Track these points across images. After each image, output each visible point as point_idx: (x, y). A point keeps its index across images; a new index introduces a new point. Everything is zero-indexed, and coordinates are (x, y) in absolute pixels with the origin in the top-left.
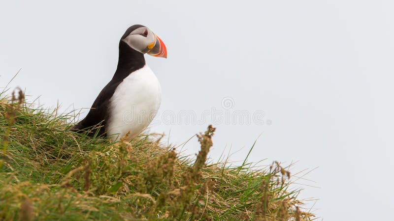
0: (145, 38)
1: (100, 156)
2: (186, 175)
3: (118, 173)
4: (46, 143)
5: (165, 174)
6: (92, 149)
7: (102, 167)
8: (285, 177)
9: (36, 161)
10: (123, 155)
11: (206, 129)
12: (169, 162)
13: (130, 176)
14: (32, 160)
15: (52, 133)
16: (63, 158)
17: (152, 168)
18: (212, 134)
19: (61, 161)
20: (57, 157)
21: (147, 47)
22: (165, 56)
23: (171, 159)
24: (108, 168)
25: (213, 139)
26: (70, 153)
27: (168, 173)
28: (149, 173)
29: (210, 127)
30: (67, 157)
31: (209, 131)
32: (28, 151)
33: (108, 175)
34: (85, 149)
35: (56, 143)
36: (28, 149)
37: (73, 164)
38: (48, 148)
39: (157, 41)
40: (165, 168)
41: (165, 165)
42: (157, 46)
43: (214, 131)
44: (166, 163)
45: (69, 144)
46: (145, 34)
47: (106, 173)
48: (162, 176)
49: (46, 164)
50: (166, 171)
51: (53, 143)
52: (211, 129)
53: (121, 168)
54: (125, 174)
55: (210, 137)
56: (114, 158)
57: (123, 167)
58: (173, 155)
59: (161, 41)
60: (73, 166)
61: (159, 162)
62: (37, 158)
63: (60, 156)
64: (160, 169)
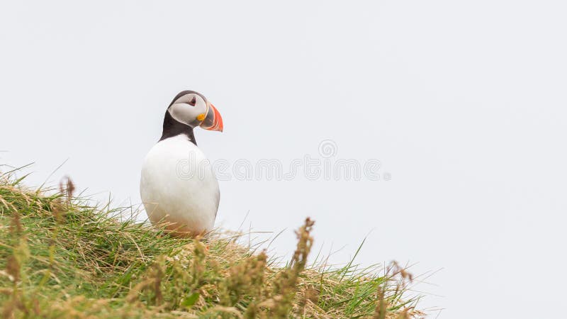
0: (192, 107)
1: (167, 261)
2: (279, 282)
3: (194, 282)
4: (97, 246)
5: (254, 281)
6: (157, 252)
7: (171, 275)
8: (407, 280)
9: (86, 269)
10: (198, 259)
11: (303, 223)
12: (258, 266)
13: (206, 286)
14: (80, 268)
15: (104, 234)
16: (119, 265)
17: (237, 275)
18: (311, 229)
19: (117, 269)
20: (112, 264)
21: (197, 119)
22: (221, 129)
23: (260, 263)
24: (180, 276)
25: (311, 234)
26: (128, 259)
27: (258, 281)
28: (233, 281)
29: (308, 220)
30: (124, 263)
31: (307, 225)
32: (74, 257)
33: (180, 284)
34: (147, 253)
35: (110, 247)
36: (74, 254)
37: (134, 273)
38: (100, 253)
39: (210, 110)
40: (254, 274)
41: (253, 271)
42: (209, 117)
43: (312, 225)
44: (254, 267)
45: (126, 247)
46: (193, 103)
47: (177, 282)
48: (250, 283)
49: (98, 274)
50: (254, 277)
51: (107, 247)
52: (309, 223)
53: (197, 274)
54: (202, 283)
55: (308, 232)
56: (184, 263)
57: (200, 274)
58: (262, 258)
59: (216, 110)
60: (134, 275)
61: (246, 267)
62: (88, 267)
63: (116, 263)
64: (247, 275)
